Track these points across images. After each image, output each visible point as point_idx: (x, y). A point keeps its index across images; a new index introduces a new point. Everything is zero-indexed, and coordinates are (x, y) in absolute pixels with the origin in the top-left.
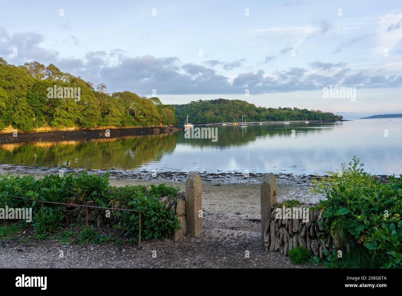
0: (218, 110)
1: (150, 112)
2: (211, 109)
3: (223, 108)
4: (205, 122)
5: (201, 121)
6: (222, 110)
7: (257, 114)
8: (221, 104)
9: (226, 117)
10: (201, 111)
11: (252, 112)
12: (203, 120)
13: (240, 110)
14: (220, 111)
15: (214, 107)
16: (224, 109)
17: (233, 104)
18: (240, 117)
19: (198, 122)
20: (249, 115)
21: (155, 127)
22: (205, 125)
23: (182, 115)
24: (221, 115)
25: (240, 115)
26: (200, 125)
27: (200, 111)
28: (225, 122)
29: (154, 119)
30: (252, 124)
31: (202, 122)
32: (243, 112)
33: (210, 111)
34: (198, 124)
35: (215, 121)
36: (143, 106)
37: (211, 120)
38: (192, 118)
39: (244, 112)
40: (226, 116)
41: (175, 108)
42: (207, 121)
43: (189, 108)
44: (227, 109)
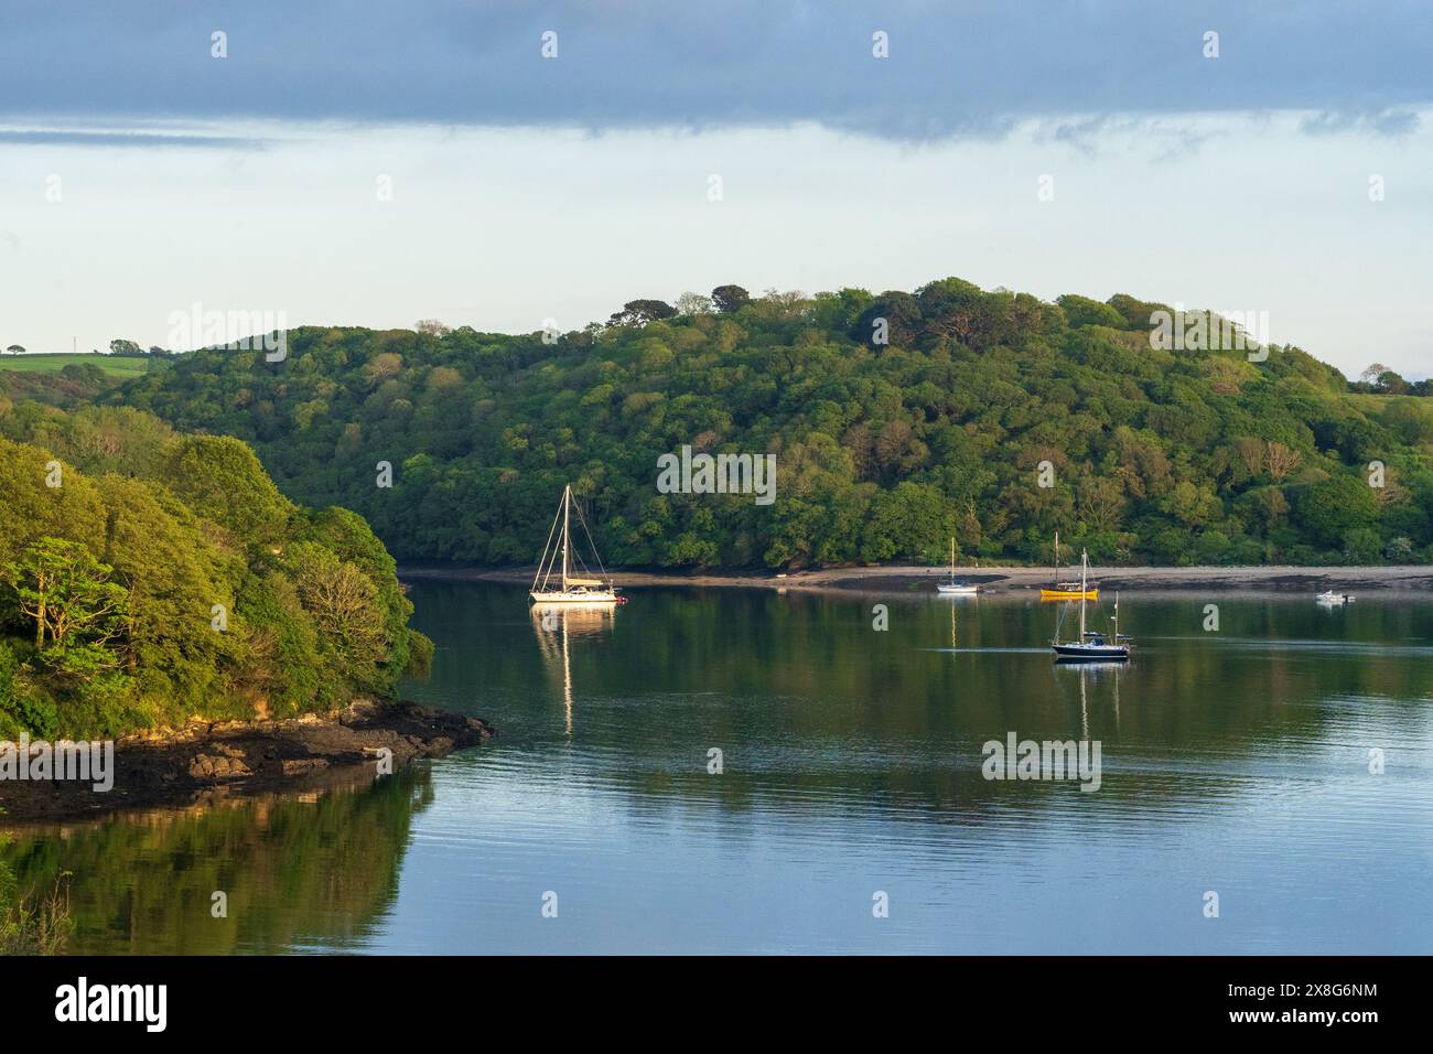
0: (901, 427)
1: (164, 612)
2: (830, 412)
3: (964, 399)
4: (761, 547)
5: (724, 534)
6: (943, 419)
7: (1321, 469)
8: (942, 358)
9: (987, 497)
10: (726, 425)
11: (1267, 454)
12: (733, 528)
13: (1139, 423)
14: (929, 439)
15: (866, 384)
16: (968, 417)
17: (1077, 353)
18: (1137, 502)
19: (689, 546)
20: (1233, 489)
21: (207, 742)
22: (758, 582)
23: (519, 457)
24: (930, 480)
25: (1135, 483)
26: (701, 581)
27: (713, 425)
28: (970, 553)
29: (206, 671)
30: (1258, 585)
31: (726, 547)
32: (1171, 456)
33: (815, 427)
34: (686, 568)
35: (860, 542)
36: (109, 569)
37: (820, 531)
38: (621, 503)
39: (1184, 456)
40: (987, 494)
41: (446, 376)
42: (787, 539)
43: (594, 380)
44: (997, 410)
